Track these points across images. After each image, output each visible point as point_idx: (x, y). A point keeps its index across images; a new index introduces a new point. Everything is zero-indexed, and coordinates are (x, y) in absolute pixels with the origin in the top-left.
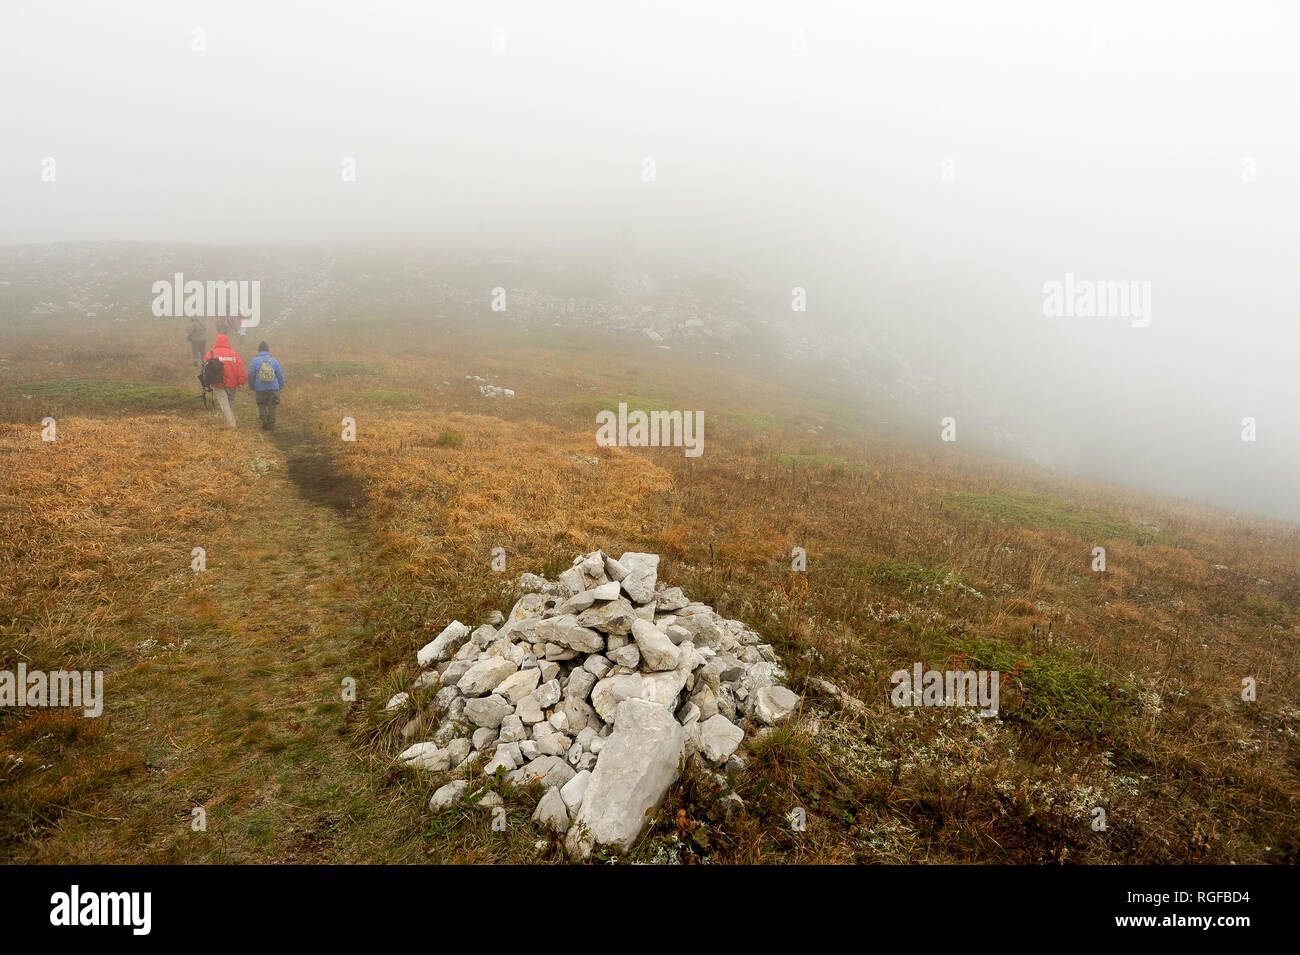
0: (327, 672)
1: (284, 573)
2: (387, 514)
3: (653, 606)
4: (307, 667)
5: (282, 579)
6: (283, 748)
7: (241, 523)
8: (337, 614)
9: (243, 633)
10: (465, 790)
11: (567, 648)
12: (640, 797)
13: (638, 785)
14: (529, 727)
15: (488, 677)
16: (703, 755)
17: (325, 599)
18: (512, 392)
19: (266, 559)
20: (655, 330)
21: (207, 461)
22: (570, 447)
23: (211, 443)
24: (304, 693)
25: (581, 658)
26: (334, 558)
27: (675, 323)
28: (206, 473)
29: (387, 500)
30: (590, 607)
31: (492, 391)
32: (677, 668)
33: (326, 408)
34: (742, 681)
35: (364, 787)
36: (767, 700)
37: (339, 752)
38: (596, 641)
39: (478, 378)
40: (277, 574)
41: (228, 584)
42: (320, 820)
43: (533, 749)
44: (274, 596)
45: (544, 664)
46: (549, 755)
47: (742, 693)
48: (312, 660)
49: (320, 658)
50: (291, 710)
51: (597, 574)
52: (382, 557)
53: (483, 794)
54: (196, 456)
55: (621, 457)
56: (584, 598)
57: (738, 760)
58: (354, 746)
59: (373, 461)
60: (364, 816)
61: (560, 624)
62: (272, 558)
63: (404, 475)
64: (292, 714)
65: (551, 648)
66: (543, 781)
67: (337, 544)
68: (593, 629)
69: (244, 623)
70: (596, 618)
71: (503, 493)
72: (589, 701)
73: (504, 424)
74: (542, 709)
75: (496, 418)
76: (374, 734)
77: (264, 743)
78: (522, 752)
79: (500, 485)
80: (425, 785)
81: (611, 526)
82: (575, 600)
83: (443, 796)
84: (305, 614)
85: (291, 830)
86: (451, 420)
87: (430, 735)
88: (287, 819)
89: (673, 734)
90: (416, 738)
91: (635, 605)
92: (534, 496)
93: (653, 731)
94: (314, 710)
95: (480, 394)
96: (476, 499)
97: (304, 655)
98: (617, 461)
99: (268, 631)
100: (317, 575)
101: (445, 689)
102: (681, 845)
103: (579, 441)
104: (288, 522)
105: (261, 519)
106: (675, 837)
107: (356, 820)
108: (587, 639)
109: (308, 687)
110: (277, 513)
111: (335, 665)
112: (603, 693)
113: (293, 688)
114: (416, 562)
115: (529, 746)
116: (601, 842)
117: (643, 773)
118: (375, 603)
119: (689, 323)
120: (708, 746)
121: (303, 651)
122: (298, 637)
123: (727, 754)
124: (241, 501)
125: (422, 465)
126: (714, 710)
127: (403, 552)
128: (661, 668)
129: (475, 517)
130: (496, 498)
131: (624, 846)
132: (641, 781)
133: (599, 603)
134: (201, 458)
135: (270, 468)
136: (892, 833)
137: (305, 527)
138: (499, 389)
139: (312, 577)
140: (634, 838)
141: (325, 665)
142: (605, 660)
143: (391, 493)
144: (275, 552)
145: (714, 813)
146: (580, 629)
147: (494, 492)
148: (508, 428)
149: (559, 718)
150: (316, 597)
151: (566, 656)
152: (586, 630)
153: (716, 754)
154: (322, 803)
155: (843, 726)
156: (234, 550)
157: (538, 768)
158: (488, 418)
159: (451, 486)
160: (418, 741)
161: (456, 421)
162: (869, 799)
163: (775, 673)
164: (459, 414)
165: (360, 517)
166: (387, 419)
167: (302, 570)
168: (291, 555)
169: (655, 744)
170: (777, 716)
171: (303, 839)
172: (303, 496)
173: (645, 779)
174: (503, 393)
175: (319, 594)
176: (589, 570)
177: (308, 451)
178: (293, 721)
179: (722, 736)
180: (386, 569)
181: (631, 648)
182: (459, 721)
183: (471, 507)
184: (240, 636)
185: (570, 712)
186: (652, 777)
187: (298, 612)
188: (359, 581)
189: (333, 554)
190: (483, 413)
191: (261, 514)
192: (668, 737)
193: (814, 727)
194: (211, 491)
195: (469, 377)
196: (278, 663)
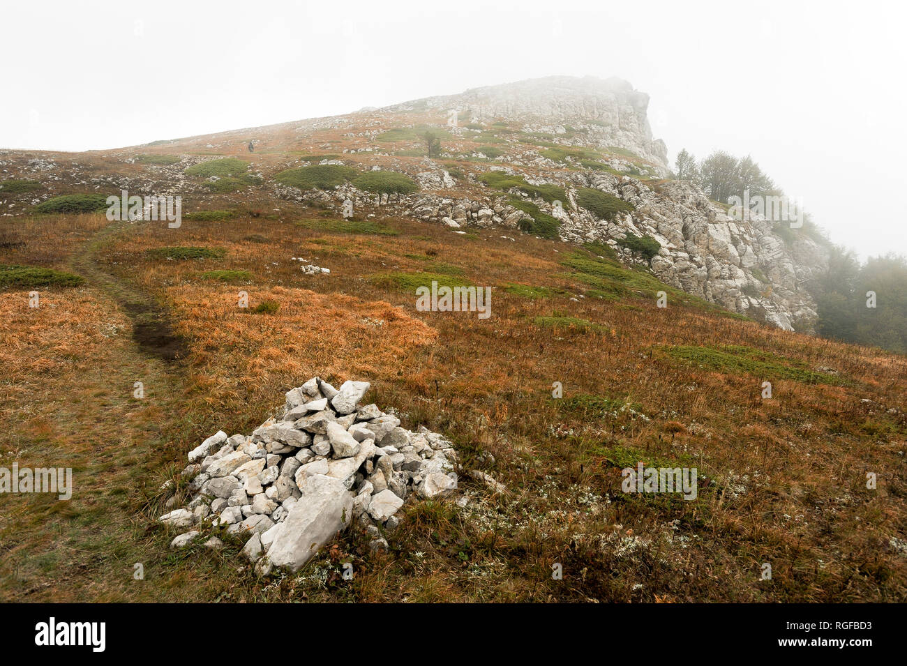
0: (125, 469)
1: (111, 405)
2: (202, 362)
3: (352, 416)
4: (112, 466)
5: (108, 409)
6: (79, 515)
7: (85, 370)
8: (145, 432)
9: (68, 445)
10: (197, 536)
11: (286, 445)
12: (308, 536)
13: (307, 528)
14: (250, 497)
15: (230, 465)
16: (370, 515)
17: (138, 422)
18: (328, 271)
19: (97, 396)
20: (453, 219)
21: (67, 326)
22: (364, 313)
23: (73, 312)
24: (104, 483)
25: (294, 452)
26: (152, 394)
27: (469, 212)
28: (65, 334)
29: (205, 353)
30: (305, 416)
31: (311, 269)
32: (355, 456)
33: (172, 285)
34: (420, 471)
35: (130, 538)
36: (431, 483)
37: (119, 518)
38: (304, 438)
39: (301, 259)
40: (105, 406)
41: (64, 413)
42: (94, 557)
43: (250, 511)
44: (99, 420)
45: (269, 456)
46: (259, 514)
47: (416, 479)
48: (116, 462)
49: (124, 460)
50: (91, 492)
51: (313, 393)
52: (189, 393)
53: (208, 539)
54: (58, 321)
55: (402, 320)
56: (301, 409)
57: (394, 519)
58: (130, 514)
59: (200, 324)
60: (125, 554)
61: (281, 427)
62: (103, 394)
63: (223, 335)
64: (92, 495)
65: (276, 445)
66: (251, 531)
67: (158, 385)
68: (302, 430)
69: (71, 438)
70: (305, 423)
71: (297, 347)
72: (294, 479)
73: (316, 295)
74: (262, 485)
75: (310, 291)
76: (145, 505)
77: (65, 512)
78: (242, 512)
79: (297, 340)
80: (170, 534)
81: (375, 370)
82: (295, 411)
83: (181, 540)
84: (120, 432)
85: (71, 563)
86: (274, 293)
87: (185, 505)
88: (69, 556)
89: (340, 497)
90: (174, 507)
91: (338, 415)
92: (323, 349)
93: (325, 494)
94: (108, 493)
95: (301, 272)
96: (273, 351)
97: (112, 458)
98: (398, 323)
99: (88, 443)
100: (136, 406)
101: (201, 475)
102: (331, 567)
103: (373, 308)
104: (124, 370)
105: (102, 367)
106: (328, 562)
107: (119, 557)
108: (298, 438)
109: (109, 479)
110: (115, 363)
111: (133, 465)
112: (302, 473)
113: (97, 479)
114: (214, 396)
115: (247, 509)
116: (277, 565)
117: (313, 521)
118: (175, 425)
119: (481, 212)
120: (374, 510)
121: (112, 456)
122: (110, 447)
123: (387, 515)
124: (88, 354)
125: (240, 327)
126: (384, 486)
127: (205, 389)
128: (343, 455)
129: (269, 364)
130: (291, 350)
131: (293, 568)
132: (310, 526)
133: (311, 413)
134: (61, 323)
135: (118, 331)
136: (491, 567)
137: (136, 373)
138: (317, 268)
139: (132, 407)
140: (302, 563)
141: (126, 465)
142: (310, 452)
143: (210, 348)
144: (107, 390)
145: (362, 548)
146: (294, 430)
147: (290, 346)
148: (317, 298)
149: (271, 491)
150: (131, 421)
151: (286, 450)
152: (298, 431)
153: (378, 515)
154: (96, 548)
155: (484, 501)
156: (76, 390)
157: (250, 522)
158: (303, 291)
159: (258, 342)
160: (176, 509)
161: (278, 293)
162: (481, 546)
163: (445, 466)
164: (280, 288)
165: (181, 366)
166: (221, 293)
167: (126, 403)
168: (119, 393)
169: (325, 502)
170: (436, 493)
171: (78, 569)
172: (141, 351)
173: (313, 525)
174: (320, 271)
175: (134, 419)
176: (307, 390)
177: (153, 317)
178: (91, 500)
179: (386, 504)
180: (189, 401)
181: (326, 443)
182: (207, 496)
183: (269, 357)
184: (66, 447)
185: (280, 486)
186: (320, 525)
187: (115, 431)
188: (168, 410)
189: (153, 391)
190: (301, 287)
191: (104, 364)
192: (335, 499)
193: (463, 502)
194: (65, 347)
195: (294, 259)
196: (90, 464)
